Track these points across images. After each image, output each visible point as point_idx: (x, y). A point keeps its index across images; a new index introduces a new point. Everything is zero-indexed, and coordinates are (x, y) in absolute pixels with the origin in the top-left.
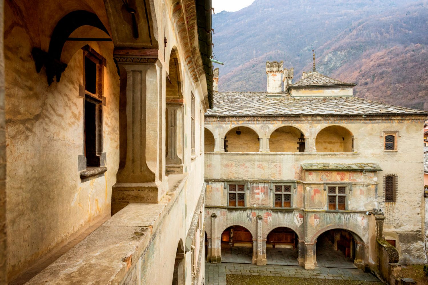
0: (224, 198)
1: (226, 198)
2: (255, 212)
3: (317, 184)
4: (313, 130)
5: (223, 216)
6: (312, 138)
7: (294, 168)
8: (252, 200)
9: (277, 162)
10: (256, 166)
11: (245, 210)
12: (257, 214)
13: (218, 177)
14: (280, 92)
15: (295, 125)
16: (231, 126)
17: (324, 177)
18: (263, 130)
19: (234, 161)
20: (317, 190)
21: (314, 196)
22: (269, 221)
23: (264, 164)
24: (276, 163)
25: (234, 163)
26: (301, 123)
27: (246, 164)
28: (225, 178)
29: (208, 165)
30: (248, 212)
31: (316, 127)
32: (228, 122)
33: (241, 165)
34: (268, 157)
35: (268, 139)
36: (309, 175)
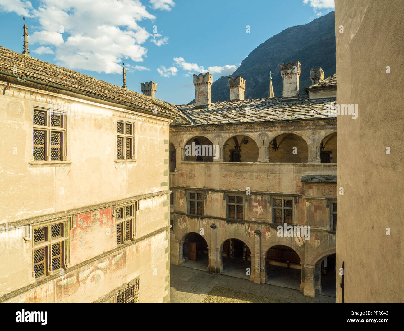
0: (223, 209)
1: (225, 209)
2: (253, 227)
3: (318, 199)
4: (316, 137)
5: (222, 228)
6: (315, 146)
7: (295, 180)
8: (250, 214)
9: (276, 173)
10: (254, 177)
11: (243, 222)
12: (255, 229)
13: (218, 188)
14: (296, 96)
15: (295, 131)
16: (229, 135)
17: (326, 191)
18: (262, 138)
19: (232, 172)
20: (319, 206)
21: (315, 213)
22: (267, 237)
23: (263, 175)
24: (275, 175)
25: (232, 173)
26: (302, 130)
27: (245, 175)
28: (224, 189)
29: (208, 175)
30: (246, 225)
31: (319, 133)
32: (226, 131)
33: (239, 176)
34: (267, 167)
35: (266, 148)
36: (309, 188)
